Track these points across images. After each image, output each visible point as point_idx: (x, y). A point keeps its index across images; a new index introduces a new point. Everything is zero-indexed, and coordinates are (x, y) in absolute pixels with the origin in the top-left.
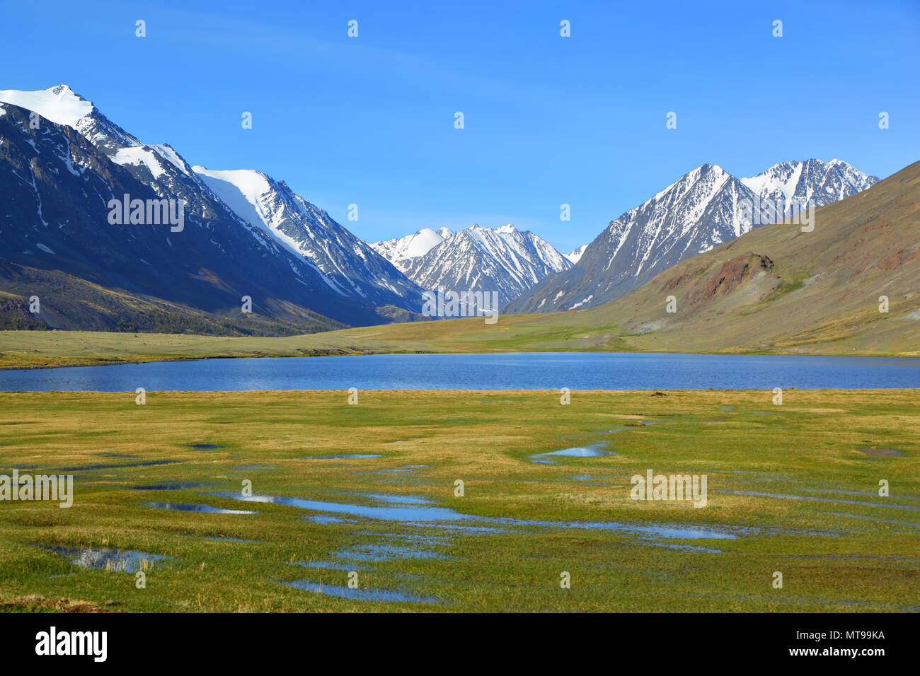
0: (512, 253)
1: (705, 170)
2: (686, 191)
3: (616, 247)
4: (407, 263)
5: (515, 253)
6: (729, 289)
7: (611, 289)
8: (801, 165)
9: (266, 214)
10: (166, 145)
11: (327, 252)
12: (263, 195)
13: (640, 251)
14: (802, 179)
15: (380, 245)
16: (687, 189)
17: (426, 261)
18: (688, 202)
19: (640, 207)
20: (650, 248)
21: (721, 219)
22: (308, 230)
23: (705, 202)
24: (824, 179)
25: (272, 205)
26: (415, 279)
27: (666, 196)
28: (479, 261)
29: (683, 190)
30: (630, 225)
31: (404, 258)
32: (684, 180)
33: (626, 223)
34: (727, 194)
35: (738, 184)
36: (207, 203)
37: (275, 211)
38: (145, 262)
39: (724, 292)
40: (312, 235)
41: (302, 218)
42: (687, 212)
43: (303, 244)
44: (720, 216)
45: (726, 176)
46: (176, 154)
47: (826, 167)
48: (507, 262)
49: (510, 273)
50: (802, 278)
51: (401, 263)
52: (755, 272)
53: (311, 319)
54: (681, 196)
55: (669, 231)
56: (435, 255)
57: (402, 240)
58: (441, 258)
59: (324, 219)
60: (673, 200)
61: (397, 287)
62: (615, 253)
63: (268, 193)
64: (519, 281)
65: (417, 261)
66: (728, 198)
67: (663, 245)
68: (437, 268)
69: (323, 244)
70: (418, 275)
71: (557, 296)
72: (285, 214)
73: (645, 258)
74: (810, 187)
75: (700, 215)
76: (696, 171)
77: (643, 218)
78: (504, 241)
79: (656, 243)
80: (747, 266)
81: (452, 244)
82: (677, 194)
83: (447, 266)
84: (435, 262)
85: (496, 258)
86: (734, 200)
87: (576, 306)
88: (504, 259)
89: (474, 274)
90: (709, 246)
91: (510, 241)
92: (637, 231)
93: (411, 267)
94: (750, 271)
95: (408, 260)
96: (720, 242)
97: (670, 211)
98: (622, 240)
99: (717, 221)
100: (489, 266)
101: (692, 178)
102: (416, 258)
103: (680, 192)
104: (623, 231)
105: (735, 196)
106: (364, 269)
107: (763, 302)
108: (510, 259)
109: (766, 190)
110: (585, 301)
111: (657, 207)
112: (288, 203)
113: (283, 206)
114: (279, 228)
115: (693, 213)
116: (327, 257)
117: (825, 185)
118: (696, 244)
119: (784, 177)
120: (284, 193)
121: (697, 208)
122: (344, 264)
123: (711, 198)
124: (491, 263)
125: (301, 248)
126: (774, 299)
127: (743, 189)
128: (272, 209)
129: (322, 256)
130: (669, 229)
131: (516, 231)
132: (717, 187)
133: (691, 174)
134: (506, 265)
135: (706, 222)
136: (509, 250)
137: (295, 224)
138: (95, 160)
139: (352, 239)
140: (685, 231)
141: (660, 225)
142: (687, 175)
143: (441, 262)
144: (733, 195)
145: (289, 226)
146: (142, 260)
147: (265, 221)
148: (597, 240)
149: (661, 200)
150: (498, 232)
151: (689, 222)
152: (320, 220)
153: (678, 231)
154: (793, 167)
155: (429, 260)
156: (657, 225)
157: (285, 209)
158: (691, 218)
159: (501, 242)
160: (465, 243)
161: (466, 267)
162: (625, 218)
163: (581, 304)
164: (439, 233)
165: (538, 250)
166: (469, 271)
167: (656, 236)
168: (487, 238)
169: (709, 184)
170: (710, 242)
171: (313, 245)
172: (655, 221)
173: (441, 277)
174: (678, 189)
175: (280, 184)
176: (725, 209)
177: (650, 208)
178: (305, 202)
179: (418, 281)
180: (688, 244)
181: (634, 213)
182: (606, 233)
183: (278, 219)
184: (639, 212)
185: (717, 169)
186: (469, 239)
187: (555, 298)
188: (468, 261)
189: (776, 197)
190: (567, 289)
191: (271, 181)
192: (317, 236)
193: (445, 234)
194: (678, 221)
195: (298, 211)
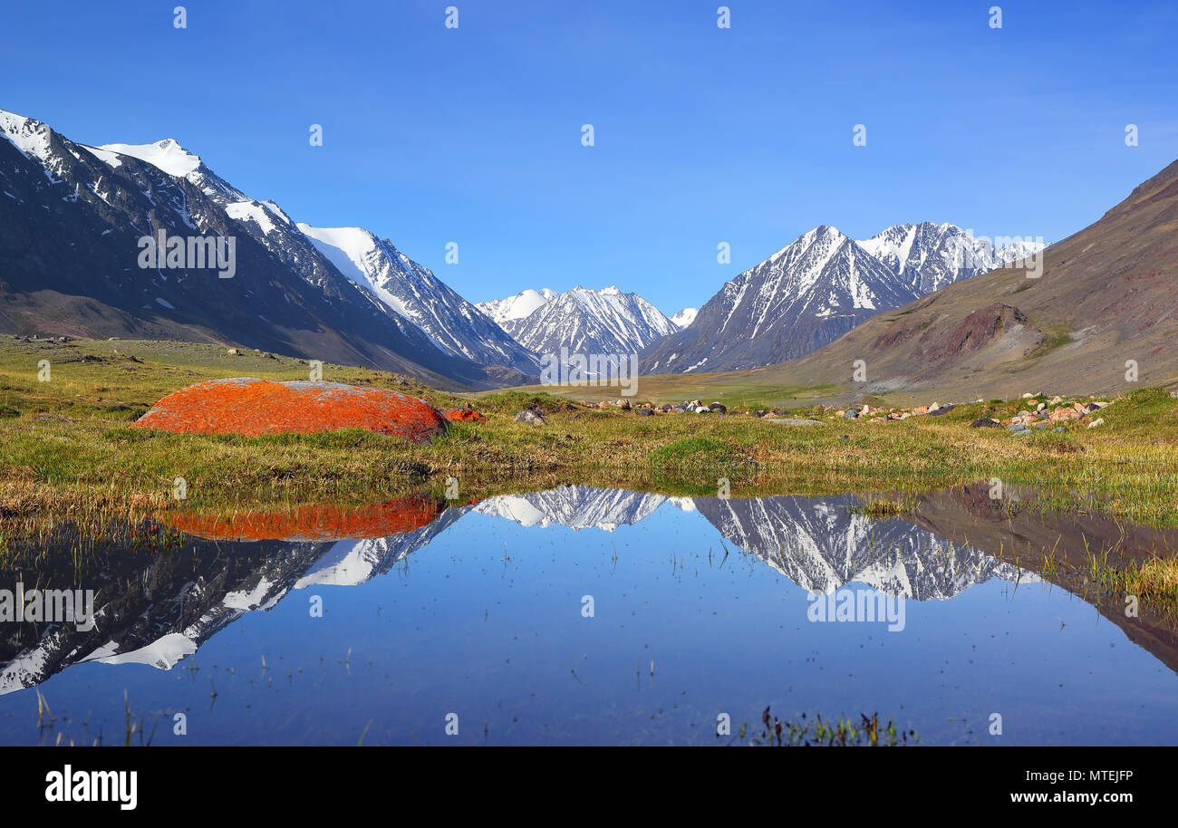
0: (616, 315)
1: (821, 231)
2: (802, 253)
3: (731, 309)
4: (510, 324)
5: (620, 315)
6: (979, 344)
7: (726, 352)
8: (914, 228)
9: (371, 272)
10: (271, 202)
11: (433, 312)
12: (368, 253)
13: (756, 314)
14: (916, 243)
15: (482, 306)
16: (803, 250)
17: (530, 322)
18: (804, 264)
19: (755, 269)
20: (765, 311)
21: (838, 281)
22: (414, 289)
23: (822, 264)
24: (938, 243)
25: (377, 263)
26: (519, 341)
27: (782, 258)
28: (584, 323)
29: (798, 251)
30: (745, 287)
31: (507, 320)
32: (800, 241)
33: (741, 285)
34: (843, 256)
35: (855, 247)
36: (317, 260)
37: (380, 270)
38: (264, 319)
39: (973, 347)
40: (417, 295)
41: (407, 277)
42: (803, 274)
43: (408, 303)
44: (837, 278)
45: (843, 238)
46: (281, 211)
47: (940, 230)
48: (611, 324)
49: (615, 335)
50: (1067, 332)
51: (503, 324)
52: (1009, 326)
53: (431, 379)
54: (797, 257)
55: (785, 294)
56: (539, 317)
57: (504, 301)
58: (545, 320)
59: (429, 278)
60: (788, 261)
61: (504, 348)
62: (730, 315)
63: (372, 252)
64: (623, 344)
65: (520, 323)
66: (844, 261)
67: (779, 308)
68: (541, 330)
69: (429, 303)
70: (522, 337)
71: (671, 359)
72: (390, 273)
73: (761, 320)
74: (924, 250)
75: (816, 277)
76: (812, 232)
77: (758, 279)
78: (608, 303)
79: (772, 306)
80: (999, 318)
81: (557, 305)
82: (793, 256)
83: (551, 328)
84: (539, 324)
85: (601, 320)
86: (851, 263)
87: (690, 368)
88: (609, 321)
89: (579, 336)
90: (826, 309)
91: (615, 303)
92: (753, 292)
93: (513, 328)
94: (1004, 323)
95: (510, 321)
96: (838, 305)
97: (786, 273)
98: (737, 302)
99: (834, 284)
100: (594, 328)
101: (807, 240)
102: (519, 320)
103: (796, 254)
104: (737, 293)
105: (852, 259)
106: (471, 330)
107: (1028, 358)
108: (615, 322)
109: (880, 254)
110: (700, 363)
111: (772, 268)
112: (393, 262)
113: (388, 264)
114: (385, 287)
115: (809, 275)
116: (433, 317)
117: (939, 249)
118: (813, 308)
119: (897, 240)
120: (389, 251)
121: (814, 270)
122: (451, 325)
123: (827, 260)
124: (596, 326)
125: (406, 308)
126: (1041, 355)
127: (860, 251)
128: (377, 268)
129: (428, 316)
130: (784, 291)
131: (620, 293)
132: (833, 249)
133: (806, 235)
134: (611, 327)
135: (823, 285)
136: (614, 312)
137: (400, 283)
138: (210, 213)
139: (458, 299)
140: (801, 293)
141: (776, 287)
142: (802, 237)
143: (545, 324)
144: (850, 257)
145: (394, 286)
146: (261, 317)
147: (370, 280)
148: (711, 302)
149: (776, 262)
150: (602, 293)
151: (805, 284)
152: (426, 280)
153: (794, 294)
154: (906, 230)
155: (533, 321)
156: (773, 287)
157: (391, 267)
158: (808, 280)
159: (605, 304)
160: (569, 304)
161: (571, 329)
162: (740, 279)
163: (696, 367)
164: (543, 294)
165: (643, 312)
166: (574, 333)
167: (771, 299)
168: (591, 300)
169: (826, 246)
170: (827, 305)
171: (418, 305)
172: (771, 283)
173: (545, 339)
174: (794, 251)
175: (385, 243)
176: (842, 272)
177: (766, 270)
178: (410, 261)
179: (521, 343)
180: (805, 307)
181: (749, 275)
182: (721, 295)
183: (383, 278)
184: (753, 273)
185: (833, 231)
186: (573, 301)
187: (668, 360)
188: (573, 322)
189: (890, 260)
190: (680, 352)
191: (376, 240)
192: (423, 296)
193: (547, 294)
194: (794, 284)
195: (404, 270)
